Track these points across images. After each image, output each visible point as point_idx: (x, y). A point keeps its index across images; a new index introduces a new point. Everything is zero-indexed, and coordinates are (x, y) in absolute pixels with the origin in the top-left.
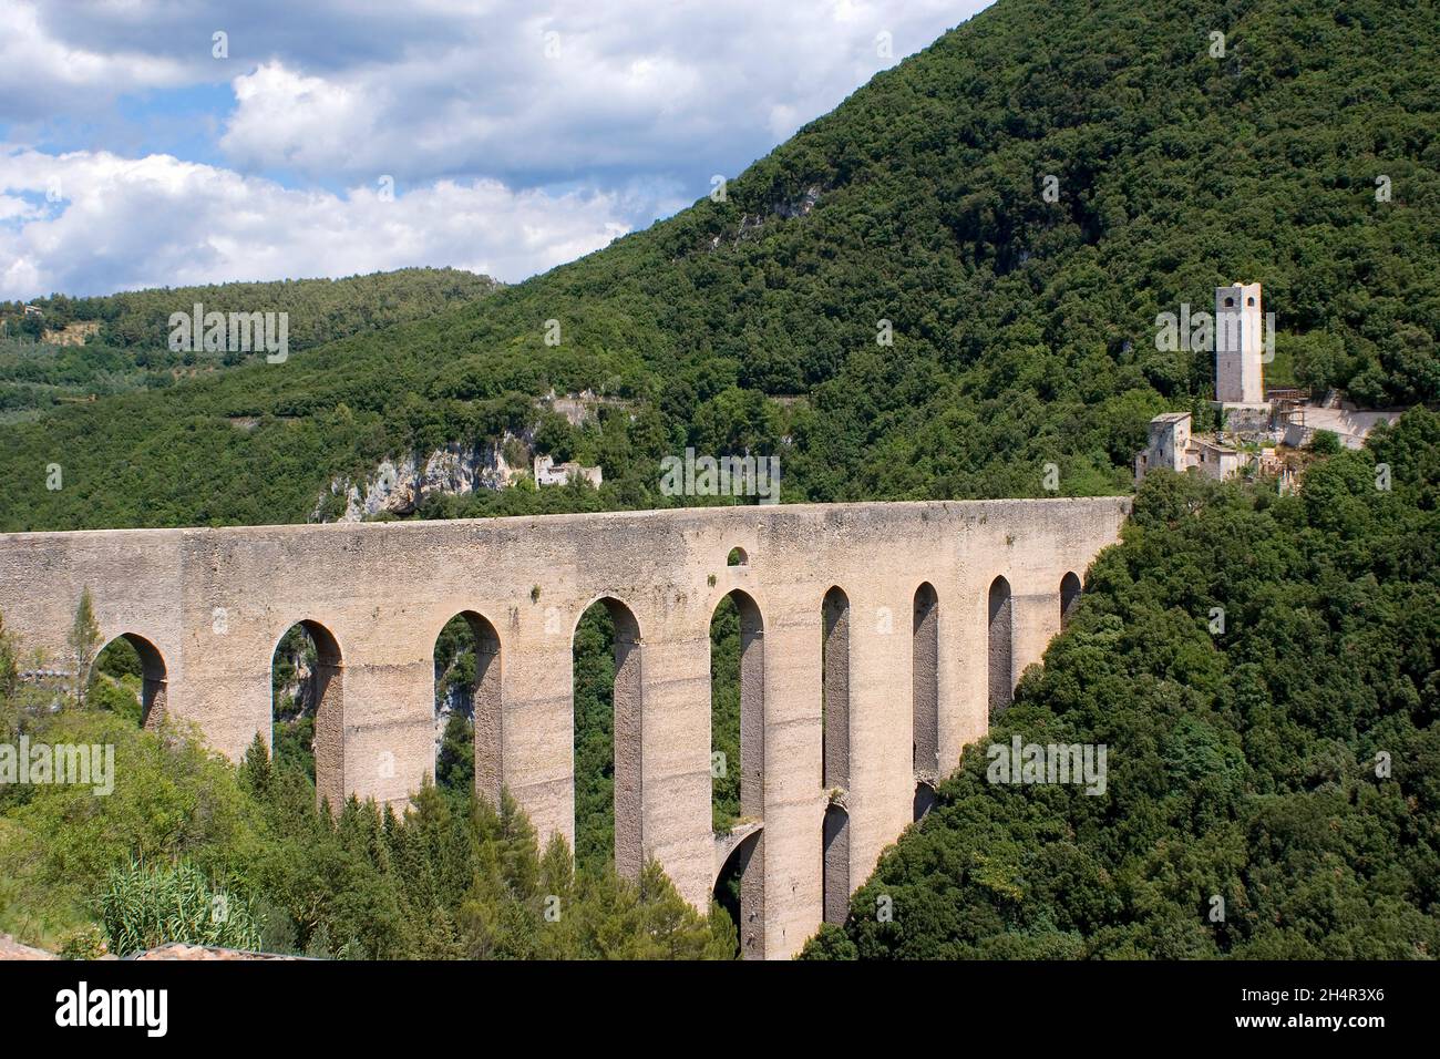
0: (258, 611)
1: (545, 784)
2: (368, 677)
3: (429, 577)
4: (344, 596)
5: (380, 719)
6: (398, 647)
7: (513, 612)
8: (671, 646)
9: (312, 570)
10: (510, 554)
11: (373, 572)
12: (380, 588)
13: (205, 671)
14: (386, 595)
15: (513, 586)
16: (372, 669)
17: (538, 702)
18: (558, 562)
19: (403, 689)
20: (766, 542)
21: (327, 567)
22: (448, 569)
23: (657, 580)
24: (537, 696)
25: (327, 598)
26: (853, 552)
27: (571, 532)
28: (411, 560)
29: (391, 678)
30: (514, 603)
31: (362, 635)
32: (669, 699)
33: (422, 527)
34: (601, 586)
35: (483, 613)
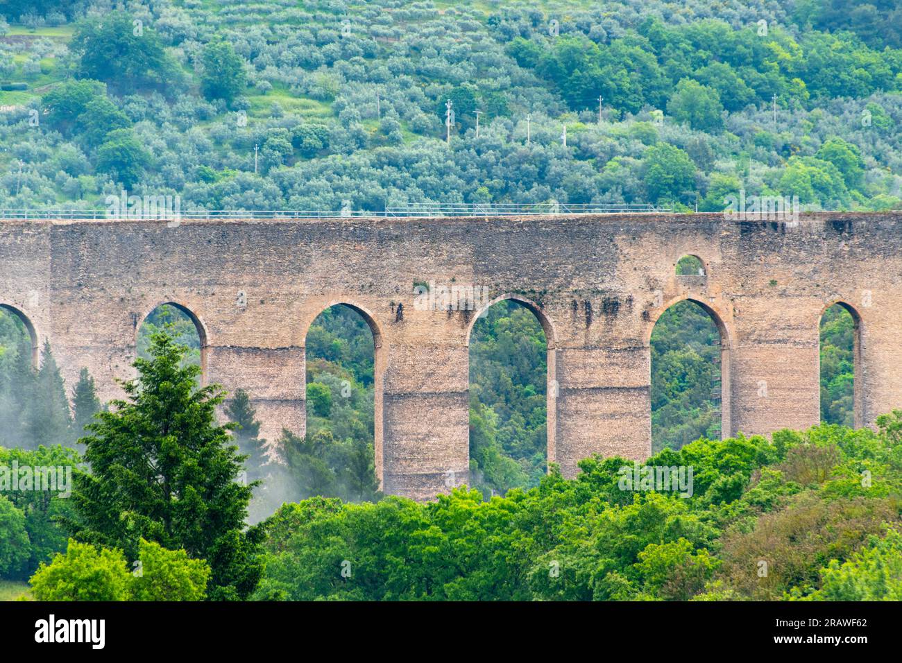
0: (122, 292)
1: (434, 475)
2: (234, 357)
3: (300, 270)
4: (209, 283)
6: (266, 332)
7: (396, 308)
8: (594, 353)
9: (175, 260)
10: (393, 253)
11: (238, 262)
12: (247, 279)
13: (73, 340)
14: (253, 285)
16: (238, 350)
17: (426, 396)
18: (450, 263)
19: (272, 371)
20: (733, 251)
21: (192, 257)
22: (320, 264)
23: (578, 284)
24: (425, 389)
25: (191, 284)
26: (870, 265)
28: (281, 255)
29: (259, 359)
30: (398, 299)
31: (228, 319)
32: (592, 406)
35: (362, 307)
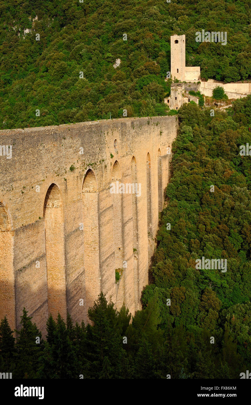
3: (40, 164)
4: (10, 181)
5: (26, 262)
6: (31, 212)
7: (65, 181)
10: (63, 147)
12: (23, 174)
14: (26, 178)
15: (65, 166)
17: (74, 232)
19: (35, 239)
20: (121, 136)
22: (45, 158)
23: (100, 158)
24: (74, 229)
25: (4, 184)
26: (136, 140)
27: (80, 134)
28: (33, 154)
29: (30, 232)
30: (66, 176)
32: (105, 219)
33: (36, 132)
34: (88, 163)
35: (57, 184)
